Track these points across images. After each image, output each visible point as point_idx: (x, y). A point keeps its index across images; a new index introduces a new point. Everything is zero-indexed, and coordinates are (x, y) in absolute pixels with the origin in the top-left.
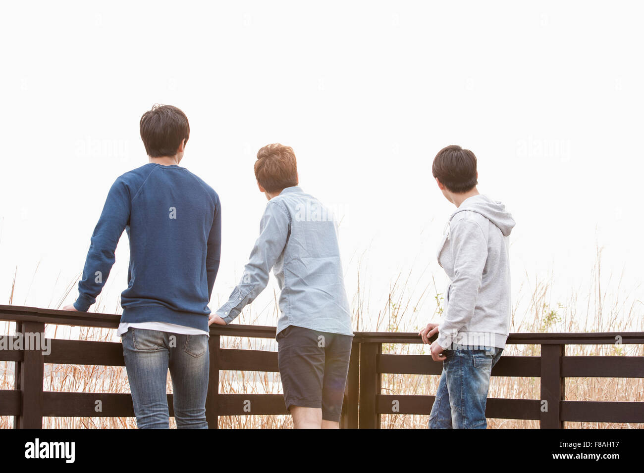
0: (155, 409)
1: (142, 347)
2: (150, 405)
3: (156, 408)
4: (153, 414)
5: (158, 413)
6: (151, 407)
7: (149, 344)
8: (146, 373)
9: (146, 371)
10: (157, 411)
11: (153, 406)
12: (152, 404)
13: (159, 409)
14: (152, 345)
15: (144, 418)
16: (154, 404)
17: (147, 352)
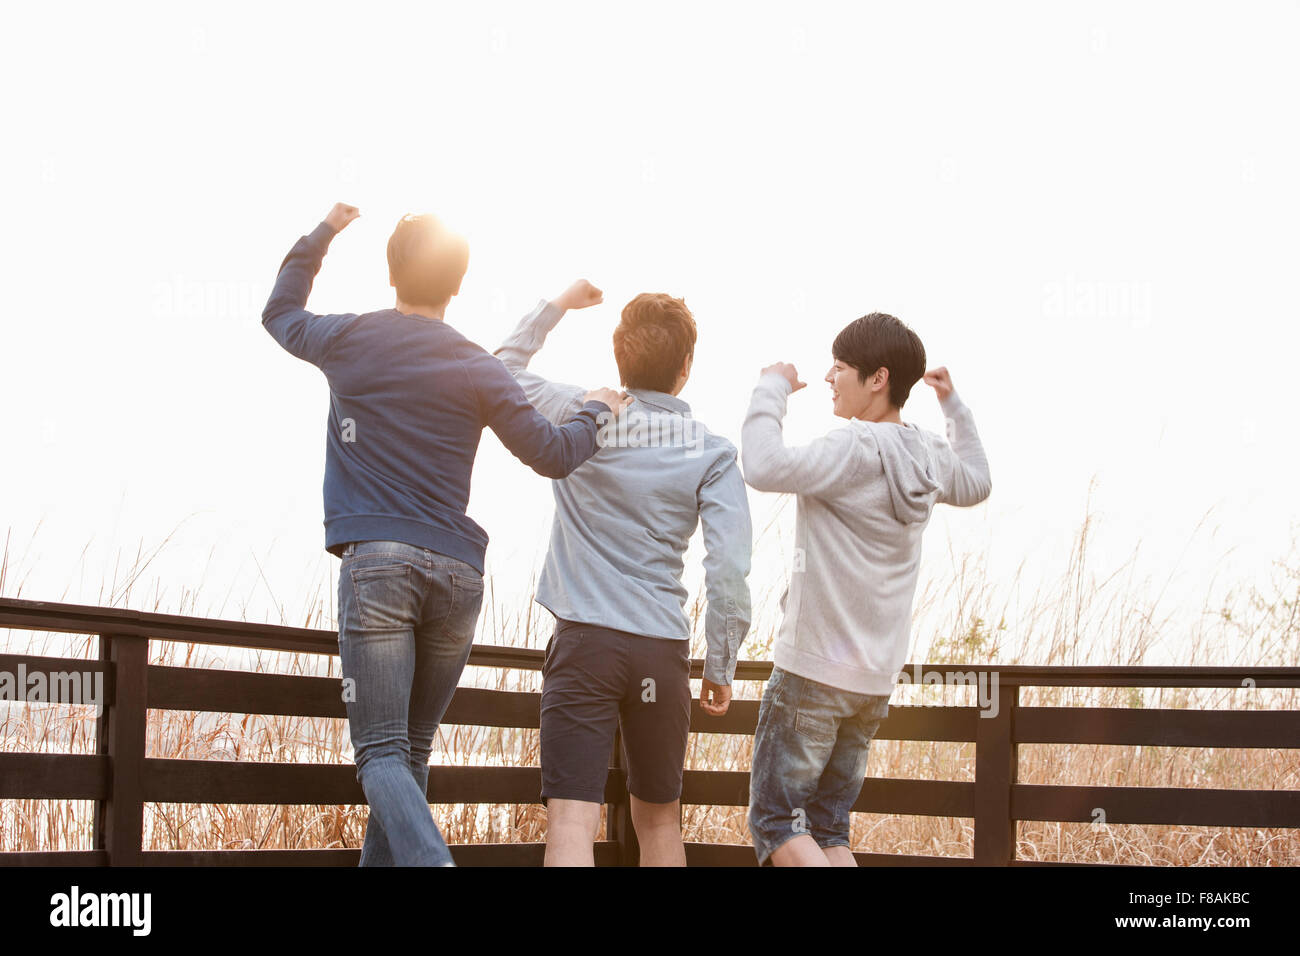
0: (391, 731)
1: (376, 623)
2: (383, 724)
3: (393, 729)
4: (387, 740)
5: (396, 737)
6: (385, 728)
7: (388, 619)
8: (381, 668)
9: (380, 664)
10: (393, 735)
11: (388, 726)
12: (386, 723)
13: (396, 732)
14: (392, 620)
15: (368, 746)
16: (390, 722)
17: (384, 633)
